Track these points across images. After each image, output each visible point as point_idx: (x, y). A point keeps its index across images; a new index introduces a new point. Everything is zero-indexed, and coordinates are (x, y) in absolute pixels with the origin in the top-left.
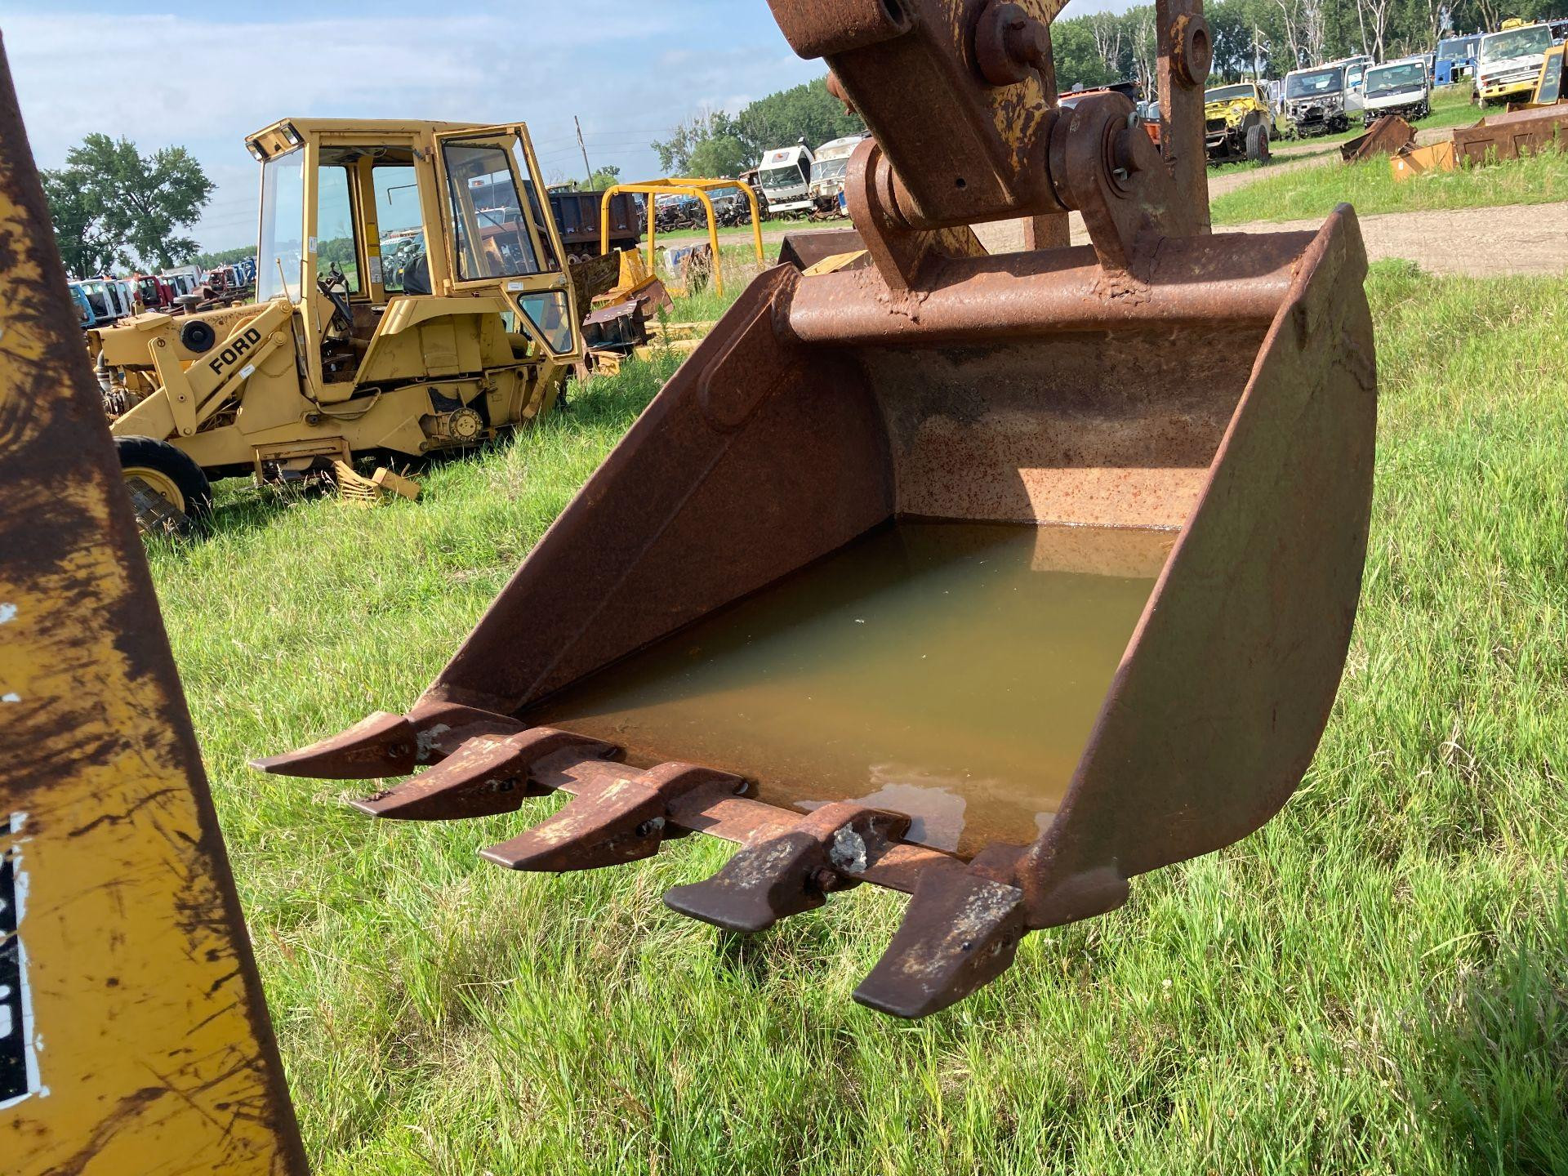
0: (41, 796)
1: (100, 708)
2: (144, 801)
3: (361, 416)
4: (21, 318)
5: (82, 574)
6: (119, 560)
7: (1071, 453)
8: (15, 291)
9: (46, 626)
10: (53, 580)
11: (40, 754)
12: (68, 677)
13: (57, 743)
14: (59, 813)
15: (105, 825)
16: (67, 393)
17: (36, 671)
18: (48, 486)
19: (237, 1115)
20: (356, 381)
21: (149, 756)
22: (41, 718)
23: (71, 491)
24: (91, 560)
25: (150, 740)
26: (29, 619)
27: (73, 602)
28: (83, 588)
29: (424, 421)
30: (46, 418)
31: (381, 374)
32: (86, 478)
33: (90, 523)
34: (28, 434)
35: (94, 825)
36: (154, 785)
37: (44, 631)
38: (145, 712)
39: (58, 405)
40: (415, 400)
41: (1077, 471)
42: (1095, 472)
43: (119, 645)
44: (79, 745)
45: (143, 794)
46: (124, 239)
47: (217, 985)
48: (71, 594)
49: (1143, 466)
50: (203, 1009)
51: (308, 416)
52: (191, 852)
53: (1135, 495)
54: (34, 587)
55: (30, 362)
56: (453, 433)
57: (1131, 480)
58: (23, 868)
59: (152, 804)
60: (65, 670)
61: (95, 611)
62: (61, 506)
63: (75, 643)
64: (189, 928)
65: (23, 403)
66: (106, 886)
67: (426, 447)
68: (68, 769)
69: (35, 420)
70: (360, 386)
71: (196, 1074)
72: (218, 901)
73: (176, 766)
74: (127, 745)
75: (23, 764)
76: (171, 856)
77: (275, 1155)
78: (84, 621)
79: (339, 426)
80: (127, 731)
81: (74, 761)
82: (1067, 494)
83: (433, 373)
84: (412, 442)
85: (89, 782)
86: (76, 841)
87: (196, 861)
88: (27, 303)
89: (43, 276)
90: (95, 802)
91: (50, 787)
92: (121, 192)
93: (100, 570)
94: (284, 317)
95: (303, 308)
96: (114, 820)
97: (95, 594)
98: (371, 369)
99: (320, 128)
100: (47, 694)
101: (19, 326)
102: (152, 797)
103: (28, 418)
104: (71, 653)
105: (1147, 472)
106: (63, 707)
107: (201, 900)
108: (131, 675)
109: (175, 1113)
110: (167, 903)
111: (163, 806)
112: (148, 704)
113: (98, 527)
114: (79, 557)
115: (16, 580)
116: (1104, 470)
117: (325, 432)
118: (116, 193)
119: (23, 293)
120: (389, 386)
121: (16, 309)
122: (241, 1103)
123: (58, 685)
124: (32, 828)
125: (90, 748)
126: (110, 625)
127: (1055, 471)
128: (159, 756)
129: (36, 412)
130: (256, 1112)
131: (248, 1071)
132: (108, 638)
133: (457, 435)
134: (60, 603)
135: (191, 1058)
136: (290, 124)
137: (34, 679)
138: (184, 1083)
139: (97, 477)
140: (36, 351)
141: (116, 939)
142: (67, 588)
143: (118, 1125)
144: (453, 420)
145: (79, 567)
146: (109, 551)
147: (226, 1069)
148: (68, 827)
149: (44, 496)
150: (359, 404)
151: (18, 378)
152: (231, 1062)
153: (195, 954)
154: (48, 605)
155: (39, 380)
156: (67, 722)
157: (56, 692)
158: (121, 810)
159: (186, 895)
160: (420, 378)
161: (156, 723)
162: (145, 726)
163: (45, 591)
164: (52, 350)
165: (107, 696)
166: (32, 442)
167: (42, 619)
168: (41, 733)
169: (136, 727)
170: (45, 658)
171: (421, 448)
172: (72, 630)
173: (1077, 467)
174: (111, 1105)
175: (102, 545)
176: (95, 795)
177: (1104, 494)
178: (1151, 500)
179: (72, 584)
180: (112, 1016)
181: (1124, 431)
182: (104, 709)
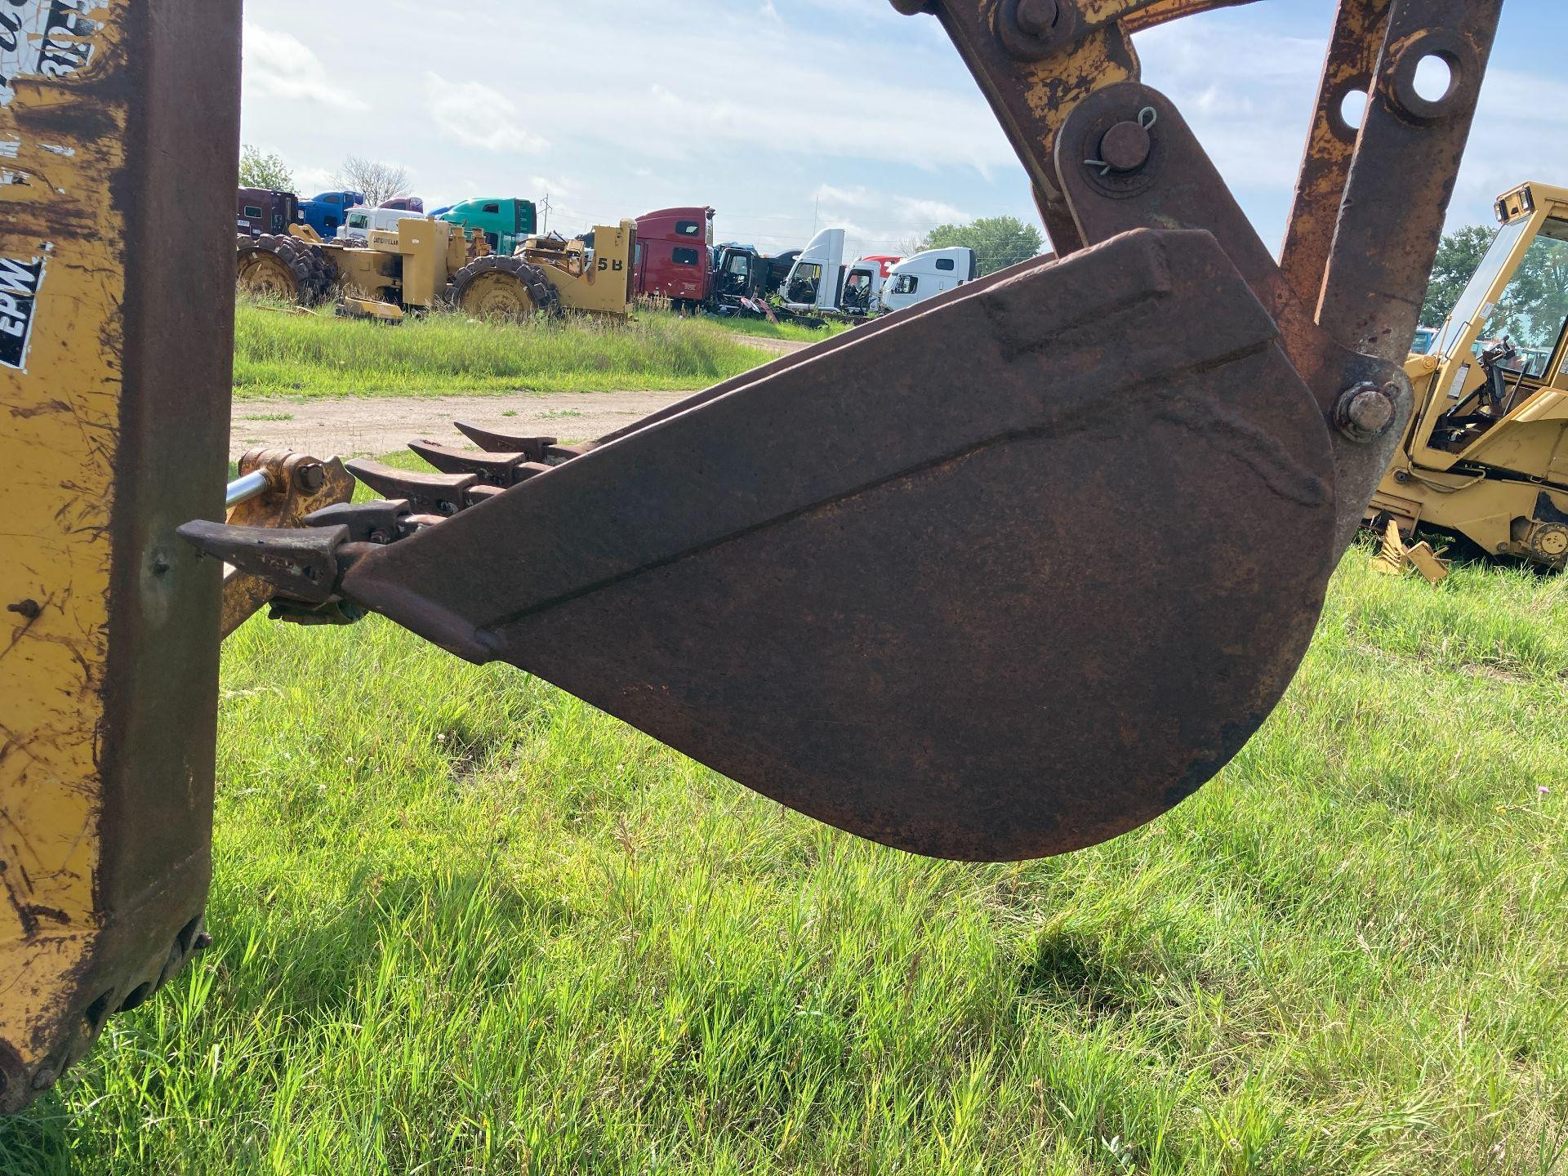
0: (61, 241)
1: (94, 215)
2: (100, 270)
3: (1451, 491)
4: (114, 22)
5: (105, 149)
6: (123, 150)
8: (115, 9)
9: (85, 166)
10: (92, 146)
11: (64, 222)
12: (86, 193)
13: (74, 221)
14: (66, 253)
15: (80, 271)
16: (124, 63)
17: (75, 185)
18: (102, 102)
19: (99, 449)
20: (1461, 456)
21: (110, 249)
22: (70, 206)
23: (111, 109)
24: (109, 144)
25: (112, 243)
26: (78, 160)
27: (97, 160)
28: (104, 156)
29: (1517, 523)
30: (111, 71)
31: (1494, 458)
32: (119, 106)
33: (116, 127)
34: (102, 76)
35: (77, 267)
36: (107, 265)
37: (82, 167)
38: (113, 228)
39: (118, 67)
40: (1520, 499)
43: (111, 190)
44: (81, 227)
45: (101, 267)
46: (1526, 308)
47: (108, 380)
48: (98, 156)
50: (98, 386)
51: (1399, 472)
52: (114, 308)
54: (84, 146)
55: (111, 43)
56: (1534, 544)
58: (45, 268)
59: (104, 273)
60: (86, 190)
61: (105, 169)
62: (105, 114)
63: (93, 179)
64: (104, 343)
65: (104, 61)
66: (74, 298)
67: (1504, 548)
68: (73, 235)
69: (106, 70)
70: (1461, 462)
71: (86, 413)
72: (121, 340)
73: (120, 262)
74: (100, 239)
75: (57, 222)
76: (105, 303)
77: (110, 483)
78: (99, 171)
79: (1424, 493)
80: (103, 232)
81: (77, 233)
83: (1552, 478)
84: (1493, 538)
85: (80, 246)
86: (69, 270)
87: (115, 313)
88: (118, 16)
89: (130, 6)
90: (79, 256)
91: (65, 239)
92: (1548, 263)
93: (113, 151)
94: (1423, 372)
95: (1444, 368)
96: (86, 270)
97: (107, 161)
98: (1487, 449)
99: (1558, 198)
100: (76, 196)
101: (112, 25)
102: (105, 270)
103: (104, 68)
104: (91, 183)
106: (80, 206)
107: (113, 333)
108: (112, 207)
109: (72, 424)
110: (97, 325)
111: (108, 277)
112: (115, 225)
113: (119, 131)
114: (106, 141)
115: (78, 140)
117: (1409, 493)
118: (1542, 263)
119: (118, 11)
120: (1497, 474)
121: (113, 17)
122: (102, 445)
123: (81, 195)
124: (53, 253)
125: (86, 231)
126: (110, 179)
128: (114, 253)
129: (107, 67)
130: (108, 456)
131: (110, 432)
132: (107, 185)
133: (1538, 547)
134: (92, 158)
135: (87, 405)
136: (1528, 188)
137: (73, 187)
138: (80, 414)
139: (126, 107)
140: (116, 39)
141: (71, 325)
142: (97, 153)
143: (47, 410)
144: (1543, 531)
145: (105, 146)
146: (120, 144)
147: (100, 423)
148: (66, 262)
149: (99, 107)
150: (1455, 480)
151: (105, 48)
152: (103, 422)
153: (102, 357)
154: (87, 157)
155: (113, 52)
156: (79, 214)
157: (79, 198)
158: (89, 267)
159: (106, 326)
160: (1535, 478)
161: (117, 236)
162: (111, 235)
163: (87, 149)
164: (123, 41)
165: (98, 211)
166: (102, 80)
167: (83, 162)
168: (68, 213)
169: (107, 233)
170: (79, 180)
171: (1498, 548)
172: (92, 173)
174: (48, 400)
175: (117, 139)
176: (81, 254)
179: (99, 152)
180: (59, 359)
182: (95, 217)
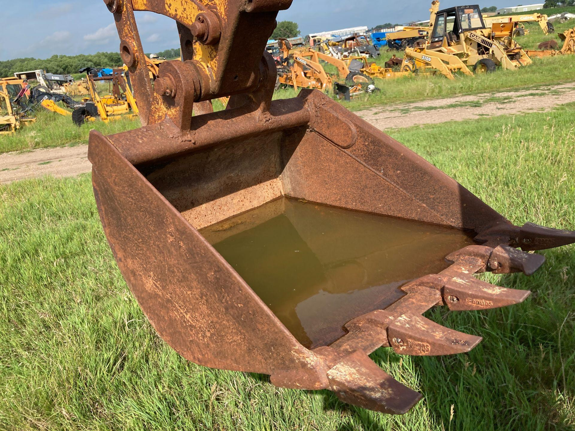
7: (194, 201)
41: (197, 208)
42: (204, 206)
49: (220, 197)
53: (220, 209)
57: (217, 204)
82: (196, 218)
105: (222, 199)
116: (207, 204)
127: (189, 211)
173: (197, 206)
177: (209, 212)
178: (226, 208)
181: (212, 186)
